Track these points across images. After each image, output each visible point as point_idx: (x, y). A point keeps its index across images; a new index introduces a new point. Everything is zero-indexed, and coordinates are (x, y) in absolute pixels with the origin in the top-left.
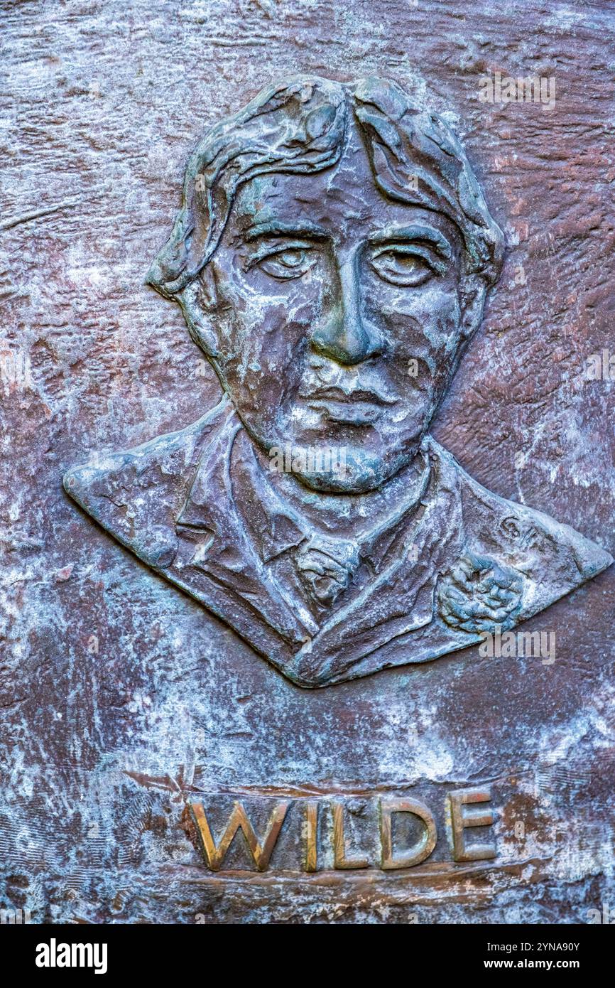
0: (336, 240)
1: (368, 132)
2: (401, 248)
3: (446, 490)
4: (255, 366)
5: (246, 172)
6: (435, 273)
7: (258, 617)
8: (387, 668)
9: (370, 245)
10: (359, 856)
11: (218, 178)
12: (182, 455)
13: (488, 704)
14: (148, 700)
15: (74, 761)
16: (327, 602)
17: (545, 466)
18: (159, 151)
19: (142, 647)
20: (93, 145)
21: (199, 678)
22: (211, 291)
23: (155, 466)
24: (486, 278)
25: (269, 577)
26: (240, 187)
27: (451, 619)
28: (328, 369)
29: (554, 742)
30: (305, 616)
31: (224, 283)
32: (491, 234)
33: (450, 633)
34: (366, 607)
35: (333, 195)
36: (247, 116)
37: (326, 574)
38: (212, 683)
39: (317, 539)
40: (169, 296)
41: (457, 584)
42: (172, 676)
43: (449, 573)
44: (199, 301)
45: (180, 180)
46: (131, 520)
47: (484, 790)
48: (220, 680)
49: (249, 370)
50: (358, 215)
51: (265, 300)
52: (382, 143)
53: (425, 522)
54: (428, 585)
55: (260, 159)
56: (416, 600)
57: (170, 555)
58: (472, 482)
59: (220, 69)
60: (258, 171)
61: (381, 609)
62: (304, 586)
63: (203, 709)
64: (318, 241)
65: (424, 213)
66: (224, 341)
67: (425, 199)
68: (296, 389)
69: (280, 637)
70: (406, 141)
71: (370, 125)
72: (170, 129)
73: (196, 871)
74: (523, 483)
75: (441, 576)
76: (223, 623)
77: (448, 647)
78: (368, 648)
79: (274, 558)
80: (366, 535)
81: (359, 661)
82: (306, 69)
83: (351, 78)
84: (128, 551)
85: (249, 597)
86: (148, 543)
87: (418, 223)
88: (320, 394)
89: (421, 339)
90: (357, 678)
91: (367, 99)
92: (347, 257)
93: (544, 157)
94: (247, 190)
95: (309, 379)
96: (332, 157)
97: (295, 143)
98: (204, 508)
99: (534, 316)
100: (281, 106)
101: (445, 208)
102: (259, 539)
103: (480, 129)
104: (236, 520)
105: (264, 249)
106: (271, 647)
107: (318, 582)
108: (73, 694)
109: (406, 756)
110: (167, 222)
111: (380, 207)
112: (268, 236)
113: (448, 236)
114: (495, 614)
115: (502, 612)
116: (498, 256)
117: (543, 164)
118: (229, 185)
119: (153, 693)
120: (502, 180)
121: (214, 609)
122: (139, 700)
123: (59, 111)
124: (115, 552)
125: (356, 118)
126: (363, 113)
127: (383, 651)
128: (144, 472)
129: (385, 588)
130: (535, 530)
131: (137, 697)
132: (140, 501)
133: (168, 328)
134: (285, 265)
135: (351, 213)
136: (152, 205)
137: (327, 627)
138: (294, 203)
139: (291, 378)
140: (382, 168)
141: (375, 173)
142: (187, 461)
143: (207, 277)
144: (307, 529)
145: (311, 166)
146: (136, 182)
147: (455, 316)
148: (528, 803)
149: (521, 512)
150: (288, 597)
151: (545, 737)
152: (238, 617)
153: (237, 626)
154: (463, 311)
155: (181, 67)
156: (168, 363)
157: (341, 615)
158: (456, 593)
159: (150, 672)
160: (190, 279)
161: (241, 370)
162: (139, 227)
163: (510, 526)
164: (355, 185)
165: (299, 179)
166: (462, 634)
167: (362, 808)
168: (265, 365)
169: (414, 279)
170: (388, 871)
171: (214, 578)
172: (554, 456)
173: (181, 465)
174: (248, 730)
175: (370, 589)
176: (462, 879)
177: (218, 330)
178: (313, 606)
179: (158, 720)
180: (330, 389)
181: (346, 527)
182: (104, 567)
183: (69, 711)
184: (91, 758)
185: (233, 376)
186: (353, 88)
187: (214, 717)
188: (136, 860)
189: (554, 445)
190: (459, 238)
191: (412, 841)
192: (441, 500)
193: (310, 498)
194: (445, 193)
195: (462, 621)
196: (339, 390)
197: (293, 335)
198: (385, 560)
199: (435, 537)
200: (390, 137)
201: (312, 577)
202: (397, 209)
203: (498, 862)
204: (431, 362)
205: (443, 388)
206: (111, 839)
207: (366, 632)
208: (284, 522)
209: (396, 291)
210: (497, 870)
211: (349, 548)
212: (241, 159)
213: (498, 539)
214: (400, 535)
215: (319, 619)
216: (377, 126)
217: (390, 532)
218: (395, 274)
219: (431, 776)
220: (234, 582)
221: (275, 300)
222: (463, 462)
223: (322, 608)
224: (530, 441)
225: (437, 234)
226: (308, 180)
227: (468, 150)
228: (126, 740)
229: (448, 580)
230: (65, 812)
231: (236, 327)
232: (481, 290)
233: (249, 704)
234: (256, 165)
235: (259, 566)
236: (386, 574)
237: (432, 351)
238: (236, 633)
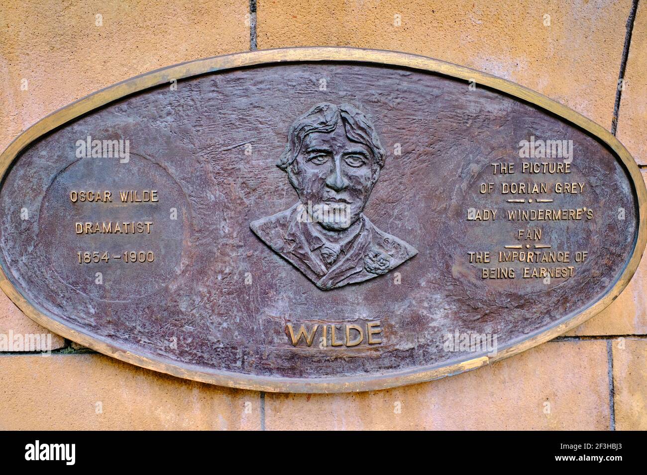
0: (335, 153)
1: (344, 120)
2: (354, 156)
3: (367, 230)
4: (309, 191)
5: (308, 131)
6: (364, 163)
7: (309, 268)
8: (349, 285)
9: (345, 154)
10: (340, 343)
11: (299, 133)
12: (286, 218)
13: (379, 296)
14: (275, 293)
15: (252, 312)
16: (330, 264)
17: (397, 222)
18: (281, 125)
19: (273, 277)
20: (261, 123)
21: (291, 286)
22: (296, 168)
23: (278, 221)
24: (380, 165)
25: (312, 256)
26: (305, 136)
27: (368, 269)
28: (331, 192)
29: (399, 308)
30: (323, 268)
31: (300, 165)
32: (382, 151)
33: (368, 273)
34: (342, 265)
35: (334, 139)
36: (307, 115)
37: (330, 255)
38: (295, 288)
39: (328, 244)
40: (284, 170)
41: (370, 258)
42: (282, 285)
43: (368, 255)
44: (292, 171)
45: (287, 134)
46: (270, 238)
47: (378, 323)
48: (297, 287)
49: (307, 192)
50: (341, 145)
51: (313, 171)
52: (349, 123)
53: (360, 240)
54: (361, 258)
55: (311, 128)
56: (358, 263)
57: (282, 249)
58: (375, 227)
59: (300, 100)
60: (311, 131)
61: (347, 266)
62: (323, 258)
63: (292, 296)
64: (329, 153)
65: (362, 145)
66: (299, 183)
67: (362, 140)
68: (321, 198)
69: (316, 274)
70: (356, 123)
71: (345, 118)
72: (284, 118)
73: (289, 346)
74: (390, 228)
75: (365, 256)
76: (297, 269)
77: (367, 278)
78: (343, 278)
79: (314, 250)
80: (343, 243)
81: (340, 282)
82: (326, 100)
83: (340, 103)
84: (269, 247)
85: (306, 261)
86: (276, 244)
87: (358, 148)
88: (329, 200)
89: (360, 183)
90: (339, 287)
91: (344, 110)
92: (337, 158)
93: (398, 128)
94: (307, 137)
95: (325, 195)
96: (333, 127)
97: (322, 123)
98: (293, 234)
99: (394, 177)
100: (317, 112)
101: (368, 144)
102: (310, 244)
103: (379, 120)
104: (303, 238)
105: (312, 155)
106: (313, 277)
107: (327, 257)
108: (252, 291)
109: (353, 311)
110: (283, 146)
111: (348, 143)
112: (313, 151)
113: (368, 152)
114: (381, 268)
115: (384, 267)
116: (384, 158)
117: (398, 130)
118: (302, 135)
119: (276, 290)
120: (385, 135)
121: (296, 265)
122: (272, 293)
123: (250, 112)
124: (265, 247)
125: (341, 116)
126: (343, 114)
127: (347, 279)
128: (275, 223)
129: (348, 259)
130: (394, 242)
131: (271, 292)
132: (273, 232)
133: (282, 179)
134: (318, 160)
135: (339, 145)
136: (278, 141)
137: (330, 271)
138: (322, 141)
139: (320, 195)
140: (349, 131)
141: (346, 133)
142: (288, 220)
143: (295, 164)
144: (324, 241)
145: (327, 130)
146: (274, 134)
147: (370, 176)
148: (392, 326)
149: (390, 237)
150: (318, 262)
151: (397, 306)
152: (303, 268)
153: (303, 271)
154: (373, 175)
155: (288, 100)
156: (283, 190)
157: (334, 268)
158: (369, 261)
159: (276, 284)
160: (290, 164)
161: (305, 192)
162: (274, 148)
163: (386, 241)
164: (340, 136)
165: (323, 134)
166: (371, 274)
167: (340, 327)
168: (312, 190)
169: (358, 165)
170: (348, 347)
171: (296, 256)
172: (400, 219)
173: (286, 221)
174: (305, 302)
175: (344, 260)
176: (371, 349)
177: (298, 180)
178: (326, 265)
179: (278, 299)
180: (332, 198)
181: (336, 241)
182: (262, 252)
183: (251, 296)
184: (258, 310)
185: (302, 194)
186: (340, 107)
187: (295, 299)
188: (271, 342)
189: (400, 216)
190: (372, 152)
191: (355, 338)
192: (365, 233)
193: (325, 232)
194: (368, 139)
195: (371, 270)
196: (334, 198)
197: (321, 182)
198: (348, 251)
199: (364, 244)
200: (351, 121)
201: (326, 256)
202: (353, 144)
203: (382, 345)
204: (363, 190)
205: (366, 199)
206: (263, 336)
207: (342, 273)
208: (317, 238)
209: (352, 168)
210: (382, 347)
211: (336, 247)
212: (306, 127)
213: (383, 245)
214: (353, 243)
215: (328, 269)
216: (347, 118)
217: (350, 242)
218: (352, 163)
219: (361, 318)
220: (302, 257)
221: (316, 171)
222: (372, 221)
223: (328, 265)
224: (393, 215)
225: (365, 152)
226: (326, 134)
227: (375, 126)
228: (268, 305)
229: (367, 257)
230: (249, 327)
231: (304, 179)
232: (379, 169)
233: (306, 295)
234: (310, 130)
235: (310, 253)
236: (348, 256)
237: (363, 187)
238: (302, 273)
